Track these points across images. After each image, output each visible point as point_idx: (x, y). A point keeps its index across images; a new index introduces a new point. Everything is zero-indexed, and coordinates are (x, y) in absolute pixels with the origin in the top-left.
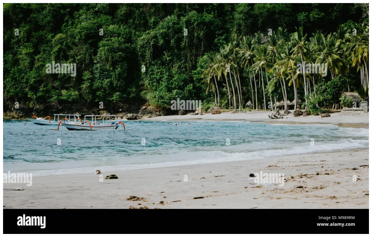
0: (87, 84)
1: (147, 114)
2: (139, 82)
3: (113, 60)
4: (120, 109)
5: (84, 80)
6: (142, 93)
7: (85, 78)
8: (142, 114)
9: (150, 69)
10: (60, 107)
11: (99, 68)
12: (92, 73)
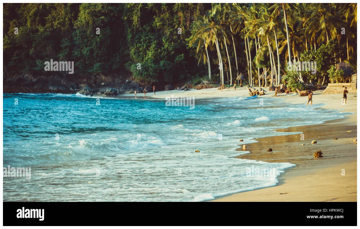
0: (64, 53)
1: (129, 89)
2: (125, 52)
3: (95, 25)
4: (102, 83)
5: (61, 49)
6: (127, 64)
7: (63, 46)
8: (123, 89)
9: (137, 36)
10: (35, 79)
11: (78, 35)
12: (71, 40)
